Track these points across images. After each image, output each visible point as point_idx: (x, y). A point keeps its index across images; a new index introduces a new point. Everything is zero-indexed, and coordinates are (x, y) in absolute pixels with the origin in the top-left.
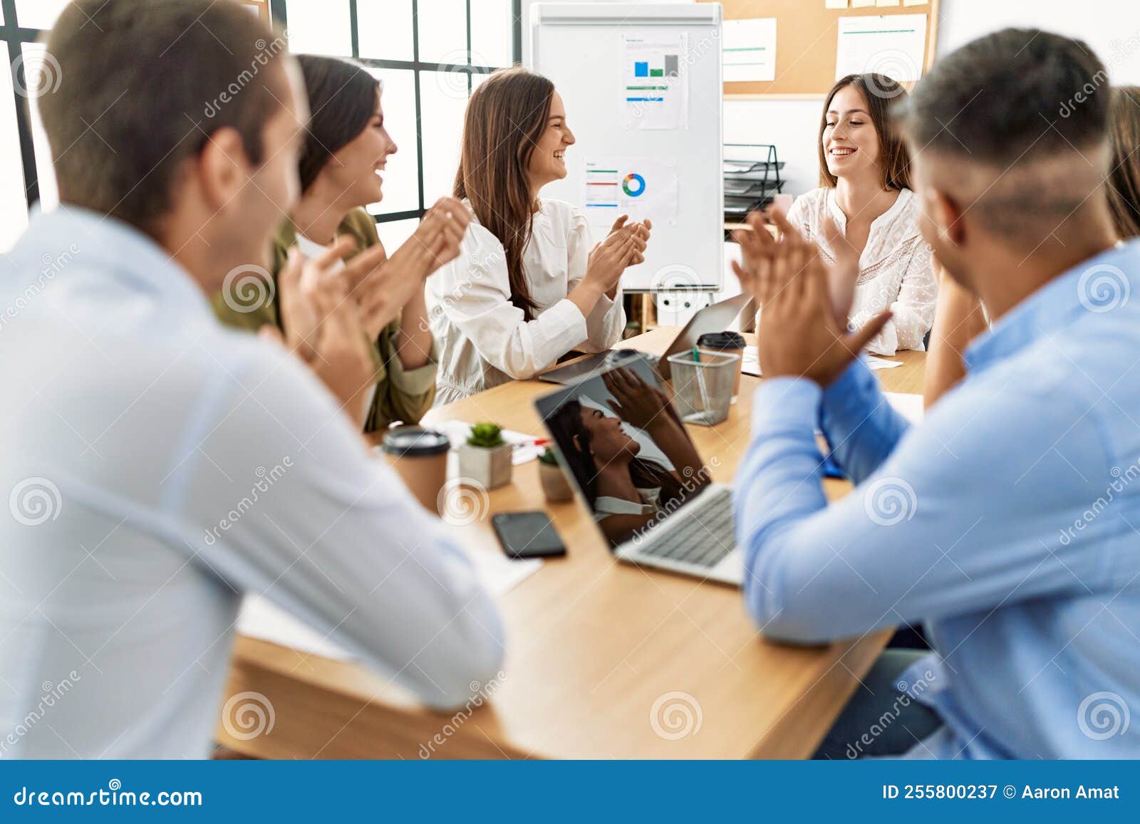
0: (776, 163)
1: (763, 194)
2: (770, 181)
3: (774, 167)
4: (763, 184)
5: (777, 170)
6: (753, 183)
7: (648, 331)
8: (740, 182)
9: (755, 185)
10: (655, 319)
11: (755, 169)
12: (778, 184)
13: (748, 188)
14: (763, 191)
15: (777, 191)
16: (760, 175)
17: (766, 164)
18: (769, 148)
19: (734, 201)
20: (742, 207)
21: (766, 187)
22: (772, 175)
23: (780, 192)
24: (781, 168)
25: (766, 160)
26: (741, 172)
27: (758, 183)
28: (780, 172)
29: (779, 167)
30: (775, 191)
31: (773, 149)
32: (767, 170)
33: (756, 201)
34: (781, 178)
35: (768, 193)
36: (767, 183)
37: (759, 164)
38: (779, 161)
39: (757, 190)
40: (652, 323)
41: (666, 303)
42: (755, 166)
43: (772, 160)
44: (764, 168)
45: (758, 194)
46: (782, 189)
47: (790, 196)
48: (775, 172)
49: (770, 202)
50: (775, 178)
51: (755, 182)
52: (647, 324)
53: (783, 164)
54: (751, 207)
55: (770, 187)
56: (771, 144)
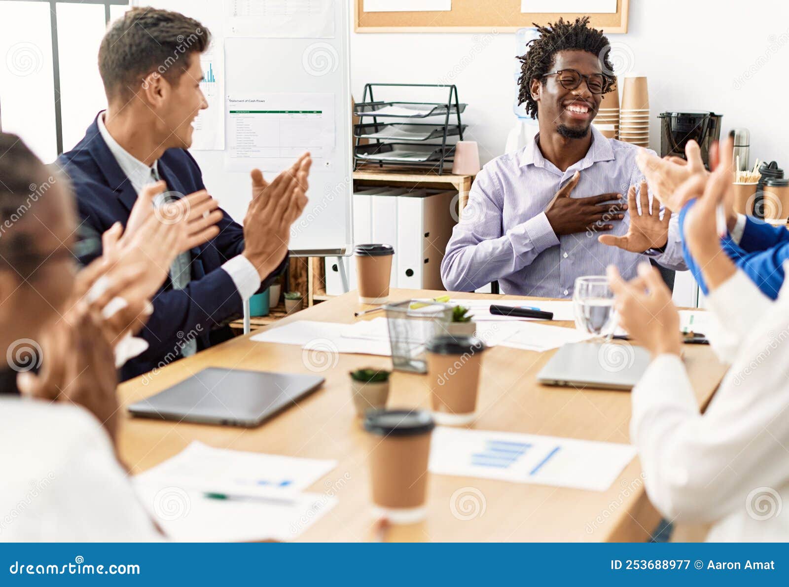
0: (457, 105)
1: (444, 141)
2: (451, 125)
3: (454, 110)
4: (444, 130)
5: (458, 113)
7: (316, 302)
8: (415, 127)
9: (436, 131)
10: (323, 287)
11: (434, 112)
12: (459, 130)
13: (428, 134)
14: (444, 137)
15: (458, 136)
16: (441, 119)
17: (447, 107)
18: (449, 88)
20: (422, 156)
21: (447, 134)
22: (453, 119)
23: (461, 139)
24: (462, 112)
25: (447, 102)
26: (418, 116)
27: (439, 128)
28: (461, 115)
29: (460, 108)
31: (454, 89)
32: (448, 114)
33: (437, 149)
34: (462, 123)
35: (451, 140)
36: (449, 128)
37: (440, 107)
38: (460, 102)
39: (440, 137)
40: (319, 292)
41: (335, 268)
42: (436, 109)
43: (453, 102)
44: (445, 111)
45: (440, 141)
46: (464, 135)
47: (475, 143)
48: (456, 115)
49: (452, 151)
50: (456, 123)
51: (435, 128)
52: (314, 293)
53: (464, 106)
54: (431, 156)
55: (452, 133)
56: (452, 84)
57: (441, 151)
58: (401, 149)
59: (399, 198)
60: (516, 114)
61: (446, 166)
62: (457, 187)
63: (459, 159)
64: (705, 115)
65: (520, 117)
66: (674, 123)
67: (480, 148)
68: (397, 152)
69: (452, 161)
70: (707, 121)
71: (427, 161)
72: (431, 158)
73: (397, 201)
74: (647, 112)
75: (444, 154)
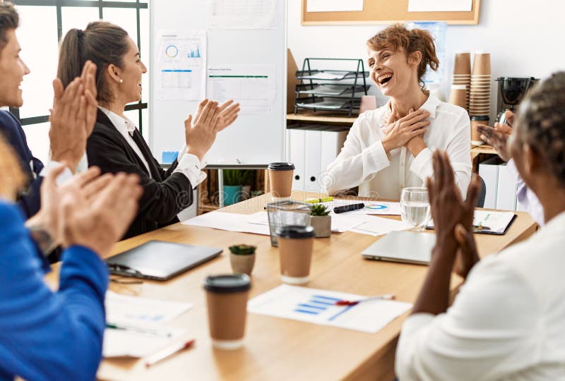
0: (363, 72)
1: (353, 95)
2: (358, 85)
3: (361, 75)
4: (354, 88)
5: (364, 78)
8: (337, 86)
9: (347, 89)
11: (347, 77)
12: (365, 88)
13: (342, 91)
14: (353, 93)
15: (364, 93)
16: (352, 81)
17: (356, 73)
18: (358, 61)
19: (332, 101)
20: (338, 105)
21: (356, 90)
22: (360, 81)
23: (366, 94)
24: (367, 76)
25: (356, 70)
26: (336, 79)
27: (349, 87)
28: (366, 79)
29: (365, 74)
31: (361, 62)
32: (356, 78)
33: (348, 100)
34: (367, 83)
35: (357, 95)
37: (351, 73)
38: (365, 70)
39: (349, 93)
42: (347, 74)
43: (361, 70)
44: (354, 76)
45: (350, 95)
46: (368, 92)
47: (374, 97)
48: (362, 79)
49: (359, 101)
50: (363, 84)
51: (346, 87)
54: (344, 105)
55: (359, 90)
56: (359, 58)
57: (351, 102)
58: (328, 101)
59: (323, 132)
61: (354, 111)
63: (363, 107)
64: (527, 79)
66: (505, 84)
67: (377, 99)
68: (326, 102)
70: (528, 83)
71: (341, 108)
72: (344, 107)
73: (321, 134)
74: (489, 77)
75: (353, 104)
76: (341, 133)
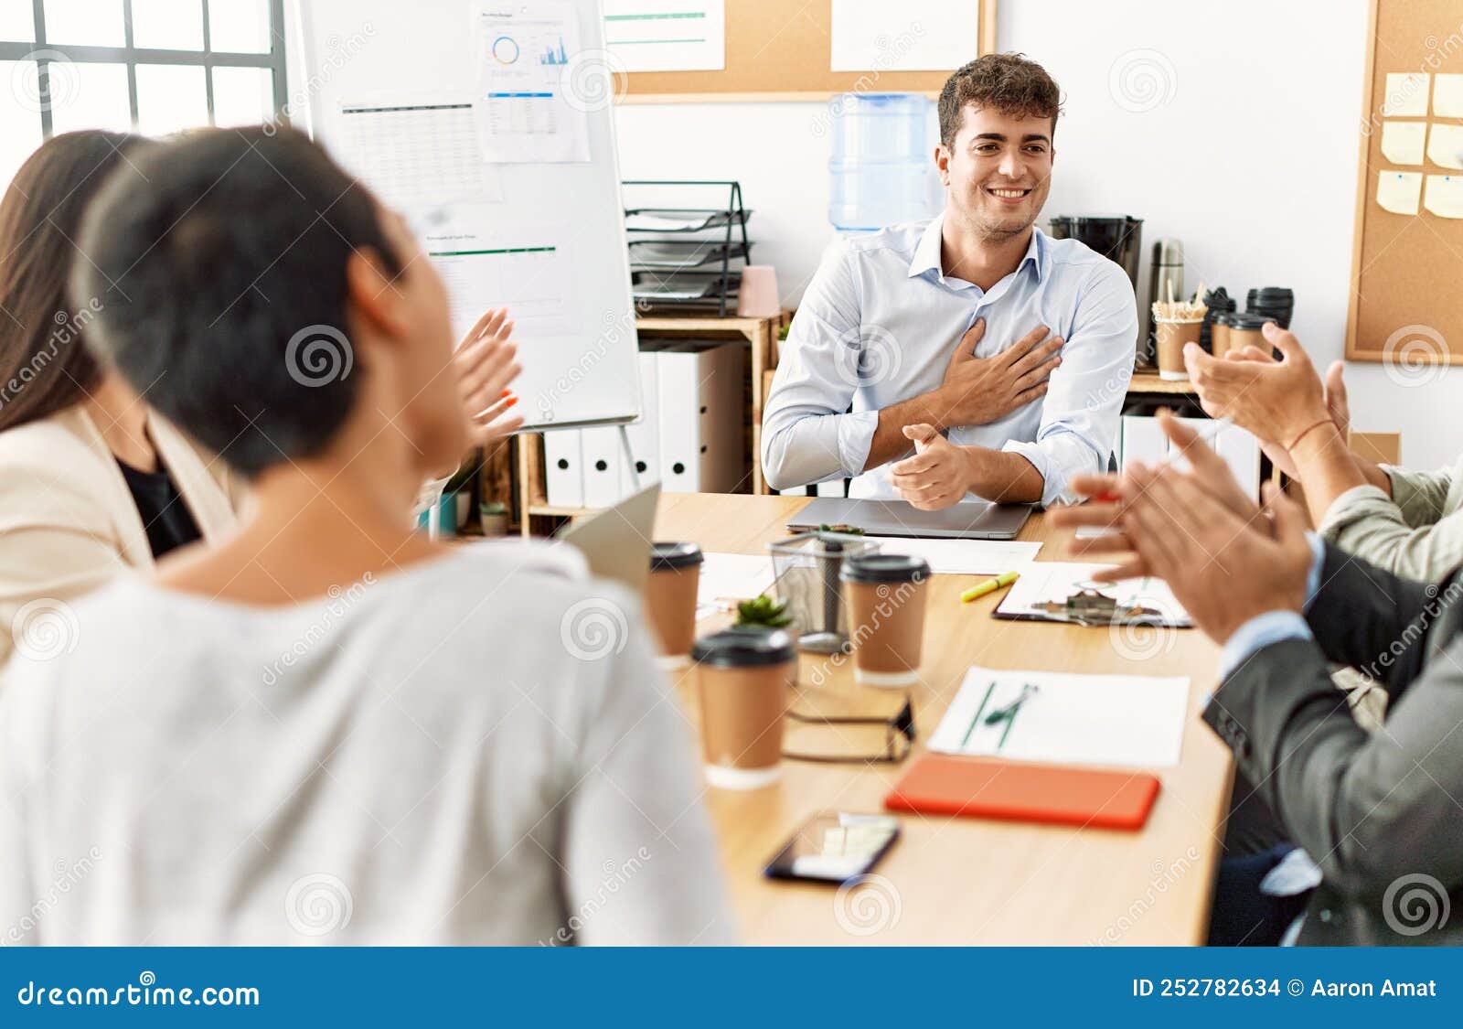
0: (740, 212)
1: (726, 266)
2: (734, 242)
3: (736, 219)
4: (725, 250)
5: (744, 224)
6: (710, 248)
9: (713, 252)
10: (544, 494)
11: (710, 223)
12: (744, 249)
13: (702, 257)
14: (725, 261)
15: (744, 259)
16: (718, 234)
17: (727, 214)
18: (730, 186)
20: (693, 290)
21: (729, 254)
22: (736, 233)
23: (748, 263)
24: (749, 222)
25: (726, 208)
26: (690, 230)
27: (718, 248)
28: (749, 226)
29: (745, 214)
30: (742, 260)
31: (736, 188)
32: (730, 225)
33: (717, 279)
34: (749, 238)
35: (736, 264)
36: (732, 246)
37: (718, 215)
38: (746, 207)
39: (718, 260)
40: (539, 501)
41: (563, 464)
42: (713, 217)
43: (736, 208)
44: (726, 221)
45: (718, 266)
46: (752, 253)
47: (771, 269)
48: (740, 228)
49: (736, 282)
50: (741, 239)
52: (530, 503)
53: (750, 212)
54: (708, 290)
55: (735, 254)
56: (733, 180)
57: (721, 282)
58: (654, 281)
59: (658, 354)
60: (834, 224)
61: (730, 303)
62: (748, 336)
63: (748, 293)
64: (1119, 220)
65: (839, 229)
67: (780, 276)
69: (735, 297)
70: (1123, 229)
71: (704, 296)
72: (708, 294)
73: (656, 358)
75: (726, 286)
76: (706, 354)
